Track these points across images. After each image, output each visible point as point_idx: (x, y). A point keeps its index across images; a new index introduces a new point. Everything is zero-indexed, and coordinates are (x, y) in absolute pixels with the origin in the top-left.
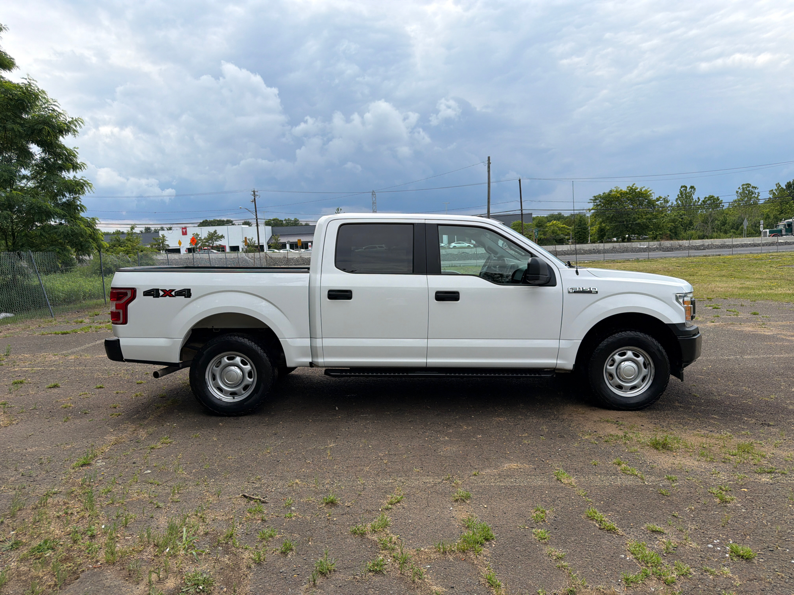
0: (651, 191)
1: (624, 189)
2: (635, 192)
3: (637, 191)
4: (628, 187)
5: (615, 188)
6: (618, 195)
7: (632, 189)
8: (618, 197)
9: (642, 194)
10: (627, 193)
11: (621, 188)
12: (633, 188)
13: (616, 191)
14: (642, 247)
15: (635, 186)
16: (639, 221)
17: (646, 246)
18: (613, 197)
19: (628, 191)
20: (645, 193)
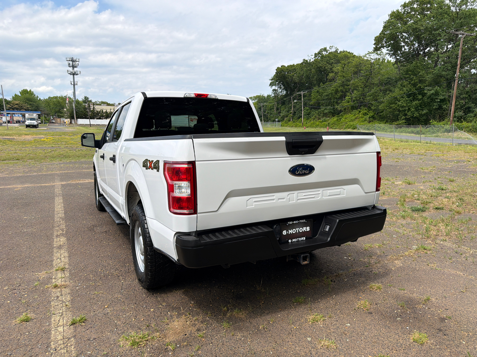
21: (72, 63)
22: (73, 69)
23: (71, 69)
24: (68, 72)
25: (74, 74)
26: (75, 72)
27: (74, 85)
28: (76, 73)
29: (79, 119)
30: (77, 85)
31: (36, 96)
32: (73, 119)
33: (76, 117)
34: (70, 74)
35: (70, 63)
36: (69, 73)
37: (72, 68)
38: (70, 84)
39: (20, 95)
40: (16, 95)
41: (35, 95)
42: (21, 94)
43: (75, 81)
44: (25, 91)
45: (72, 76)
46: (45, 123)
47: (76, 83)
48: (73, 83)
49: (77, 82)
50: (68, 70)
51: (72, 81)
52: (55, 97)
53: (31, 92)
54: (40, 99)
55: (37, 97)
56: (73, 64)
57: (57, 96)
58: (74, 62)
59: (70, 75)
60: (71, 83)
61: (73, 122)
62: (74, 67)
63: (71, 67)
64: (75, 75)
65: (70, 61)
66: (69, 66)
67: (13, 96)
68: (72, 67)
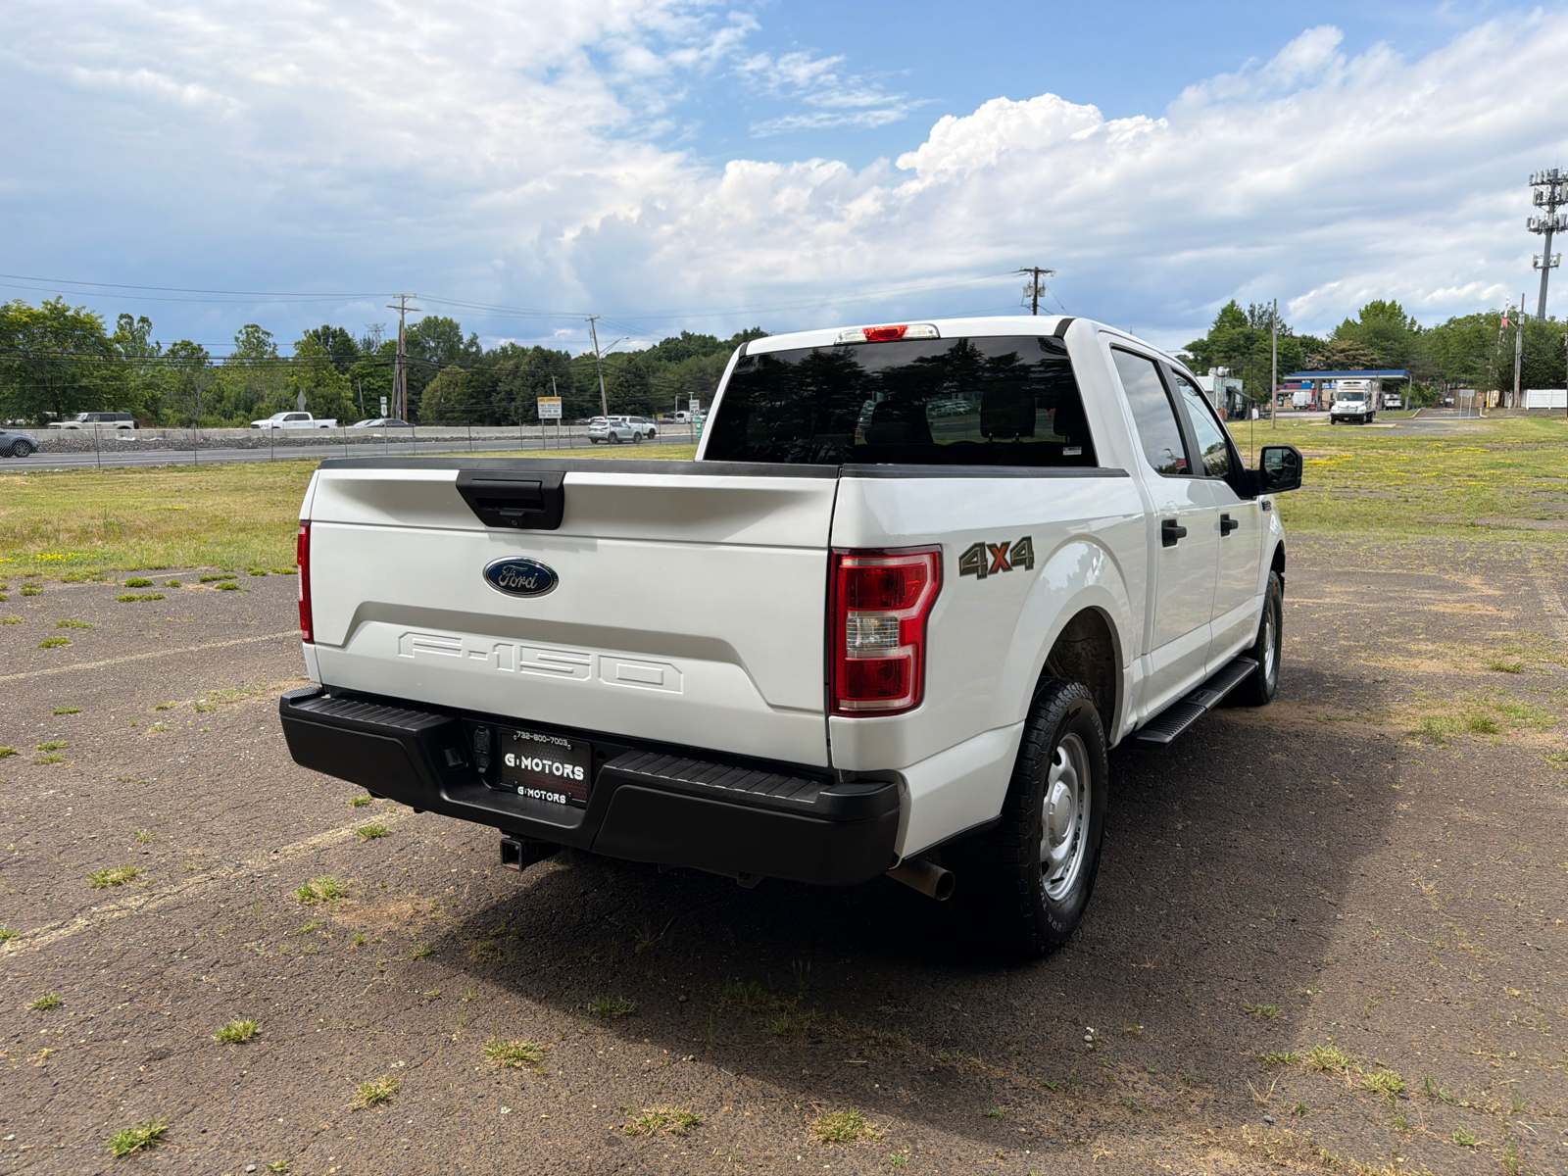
0: (101, 317)
1: (38, 308)
2: (66, 317)
3: (67, 314)
4: (46, 303)
5: (15, 301)
6: (25, 319)
7: (56, 308)
8: (26, 323)
9: (81, 322)
10: (45, 317)
11: (28, 304)
12: (59, 306)
13: (18, 310)
14: (125, 438)
15: (61, 301)
16: (84, 382)
17: (133, 439)
18: (12, 323)
19: (46, 312)
20: (86, 320)
21: (1550, 190)
22: (1552, 211)
23: (1542, 214)
24: (1529, 225)
25: (1550, 231)
26: (1558, 223)
27: (1545, 269)
28: (1561, 224)
29: (1529, 391)
30: (1557, 266)
31: (1409, 321)
32: (1508, 391)
33: (1521, 384)
34: (1535, 230)
35: (1542, 193)
36: (1532, 227)
37: (1547, 208)
38: (1532, 263)
39: (1359, 321)
40: (1347, 322)
41: (1405, 317)
42: (1362, 317)
43: (1554, 251)
44: (1375, 308)
45: (1543, 236)
46: (1410, 408)
47: (1555, 259)
48: (1541, 263)
49: (1559, 255)
50: (1529, 220)
51: (1538, 255)
52: (1473, 317)
53: (1395, 309)
54: (1420, 327)
55: (1413, 322)
56: (1553, 193)
57: (1479, 315)
58: (1559, 184)
59: (1535, 234)
60: (1536, 264)
61: (1509, 403)
62: (1553, 203)
63: (1544, 207)
64: (1555, 233)
65: (1543, 183)
66: (1537, 204)
67: (1338, 327)
68: (1548, 204)
